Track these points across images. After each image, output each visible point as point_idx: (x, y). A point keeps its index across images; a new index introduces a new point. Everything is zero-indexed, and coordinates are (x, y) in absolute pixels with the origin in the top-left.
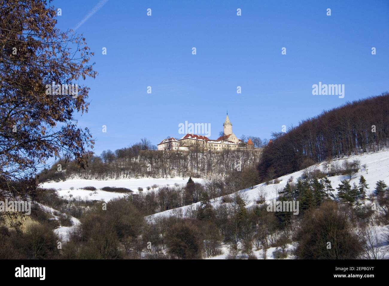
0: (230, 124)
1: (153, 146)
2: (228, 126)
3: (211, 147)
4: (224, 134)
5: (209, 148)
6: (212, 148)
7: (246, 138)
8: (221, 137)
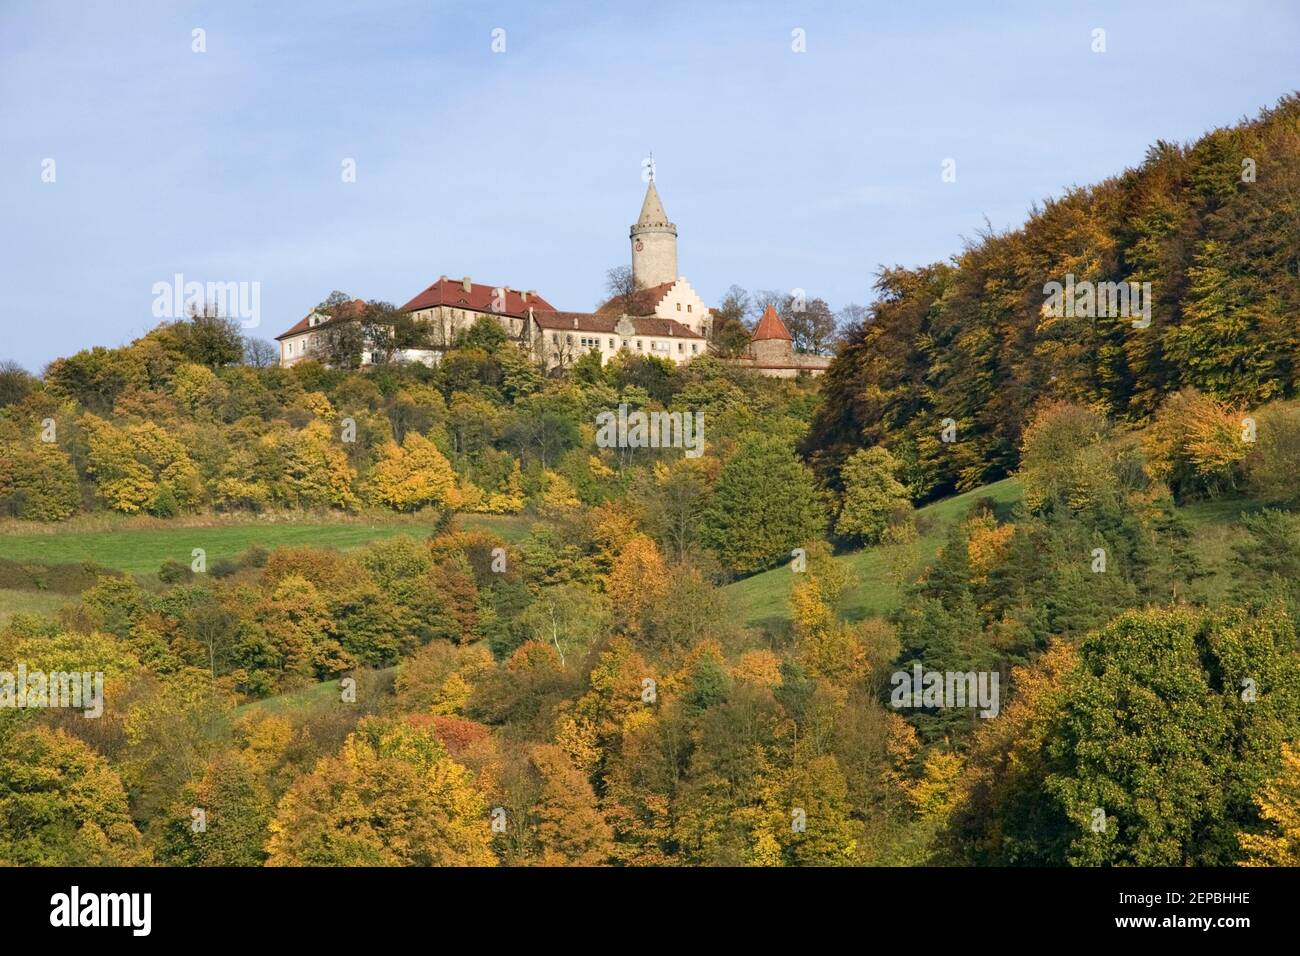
0: (664, 228)
1: (254, 345)
2: (656, 240)
3: (566, 351)
4: (633, 281)
5: (556, 355)
6: (570, 356)
7: (752, 304)
8: (616, 297)
